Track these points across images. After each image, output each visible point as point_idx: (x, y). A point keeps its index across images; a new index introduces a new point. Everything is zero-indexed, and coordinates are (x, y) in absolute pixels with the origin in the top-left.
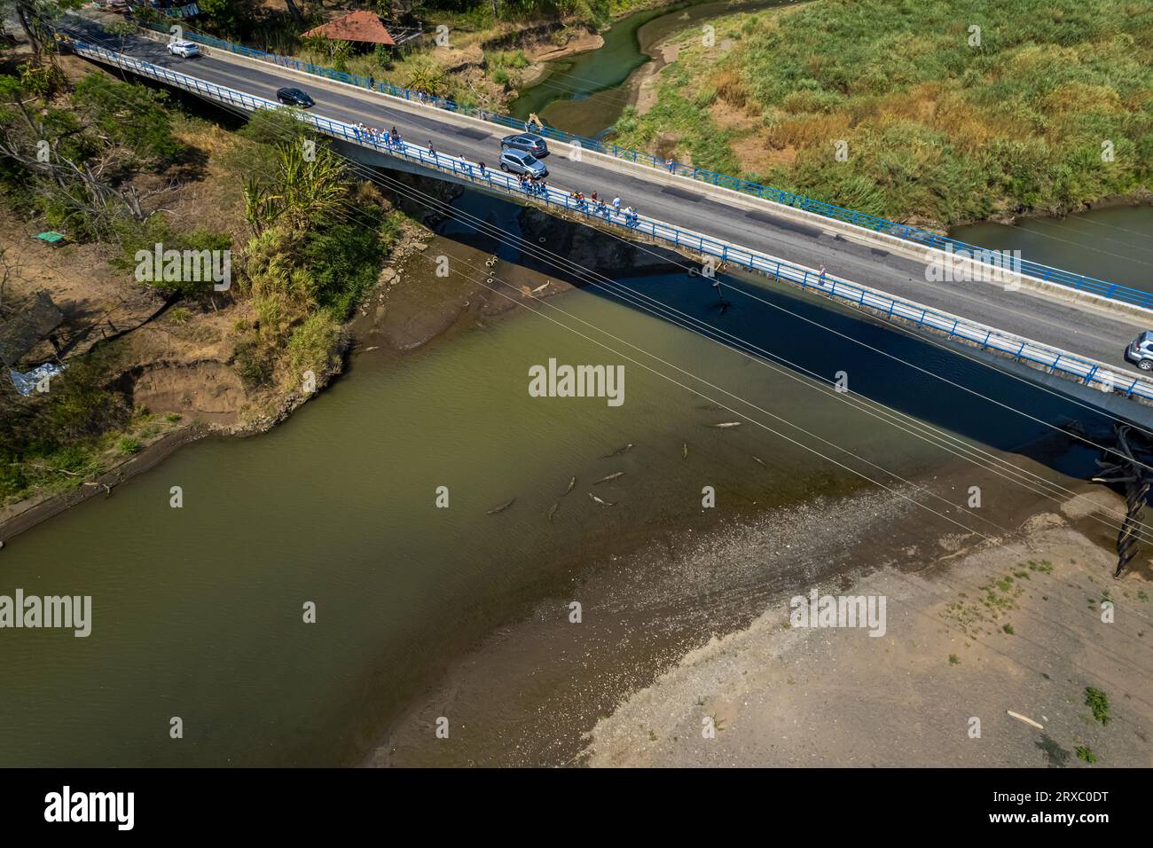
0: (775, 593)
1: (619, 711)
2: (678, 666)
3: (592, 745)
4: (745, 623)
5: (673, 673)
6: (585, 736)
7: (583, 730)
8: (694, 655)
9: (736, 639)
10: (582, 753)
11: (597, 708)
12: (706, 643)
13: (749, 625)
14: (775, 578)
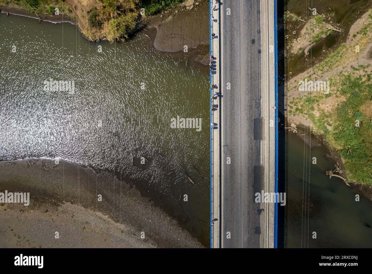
0: (131, 224)
1: (74, 205)
2: (94, 212)
3: (63, 205)
4: (117, 221)
5: (91, 212)
6: (64, 202)
7: (65, 200)
8: (100, 214)
9: (110, 222)
10: (60, 204)
11: (72, 200)
12: (105, 215)
13: (117, 223)
14: (137, 222)
